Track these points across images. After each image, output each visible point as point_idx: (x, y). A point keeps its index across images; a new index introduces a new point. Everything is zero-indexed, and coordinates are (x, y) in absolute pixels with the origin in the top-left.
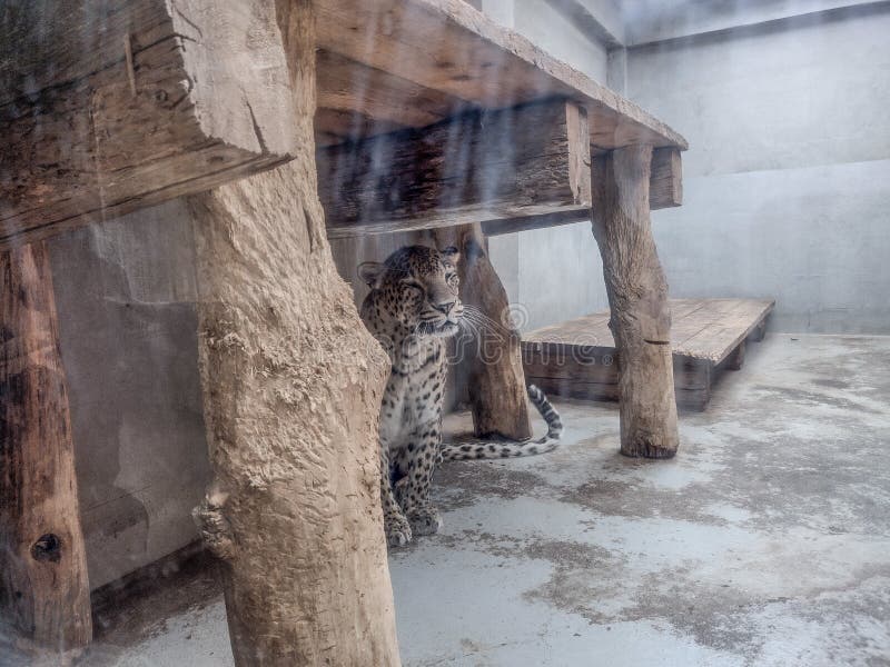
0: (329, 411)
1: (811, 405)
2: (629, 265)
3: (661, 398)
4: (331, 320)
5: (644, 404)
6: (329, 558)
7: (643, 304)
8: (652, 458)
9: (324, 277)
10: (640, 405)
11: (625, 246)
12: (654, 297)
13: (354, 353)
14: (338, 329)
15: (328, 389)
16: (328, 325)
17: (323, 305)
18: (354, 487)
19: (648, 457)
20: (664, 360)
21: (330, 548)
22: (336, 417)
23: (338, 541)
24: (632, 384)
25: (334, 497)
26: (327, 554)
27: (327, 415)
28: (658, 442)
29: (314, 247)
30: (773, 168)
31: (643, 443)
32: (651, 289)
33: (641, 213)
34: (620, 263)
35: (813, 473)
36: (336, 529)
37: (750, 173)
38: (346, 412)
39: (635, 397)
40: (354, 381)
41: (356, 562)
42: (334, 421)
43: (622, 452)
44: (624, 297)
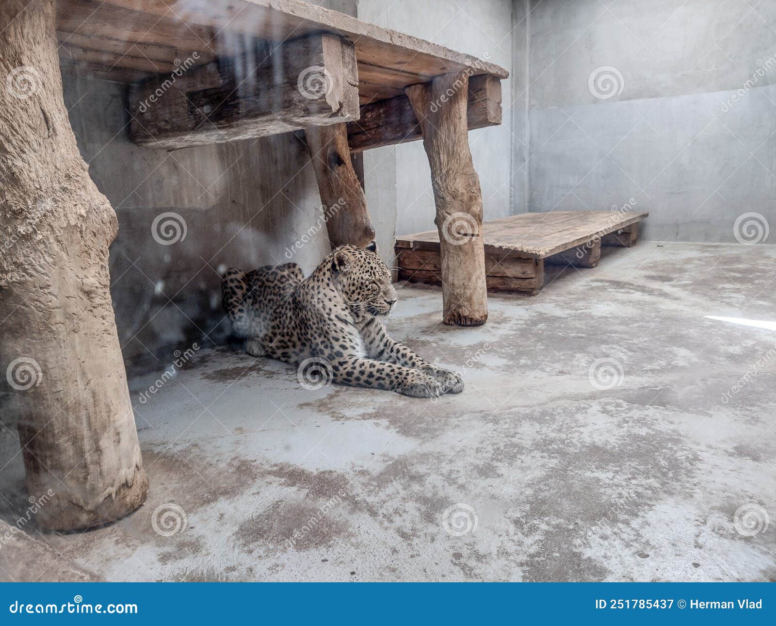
0: (52, 240)
1: (628, 293)
2: (448, 172)
3: (470, 279)
4: (60, 183)
5: (456, 282)
6: (54, 334)
7: (457, 204)
8: (463, 326)
9: (57, 154)
10: (453, 284)
11: (445, 156)
12: (465, 198)
13: (76, 205)
14: (64, 189)
15: (51, 226)
16: (57, 186)
17: (55, 173)
18: (73, 292)
19: (460, 325)
20: (473, 248)
21: (54, 328)
22: (58, 245)
23: (60, 325)
24: (448, 268)
25: (56, 296)
26: (52, 331)
27: (50, 243)
28: (466, 313)
29: (50, 134)
30: (651, 97)
31: (456, 314)
32: (464, 191)
33: (457, 130)
34: (441, 170)
35: (582, 337)
36: (59, 317)
37: (632, 101)
38: (65, 242)
39: (450, 278)
40: (73, 223)
41: (77, 341)
42: (56, 247)
43: (444, 323)
44: (443, 198)
